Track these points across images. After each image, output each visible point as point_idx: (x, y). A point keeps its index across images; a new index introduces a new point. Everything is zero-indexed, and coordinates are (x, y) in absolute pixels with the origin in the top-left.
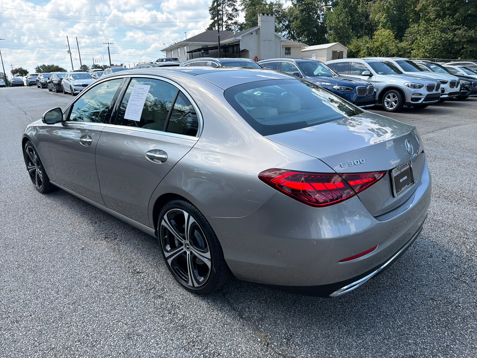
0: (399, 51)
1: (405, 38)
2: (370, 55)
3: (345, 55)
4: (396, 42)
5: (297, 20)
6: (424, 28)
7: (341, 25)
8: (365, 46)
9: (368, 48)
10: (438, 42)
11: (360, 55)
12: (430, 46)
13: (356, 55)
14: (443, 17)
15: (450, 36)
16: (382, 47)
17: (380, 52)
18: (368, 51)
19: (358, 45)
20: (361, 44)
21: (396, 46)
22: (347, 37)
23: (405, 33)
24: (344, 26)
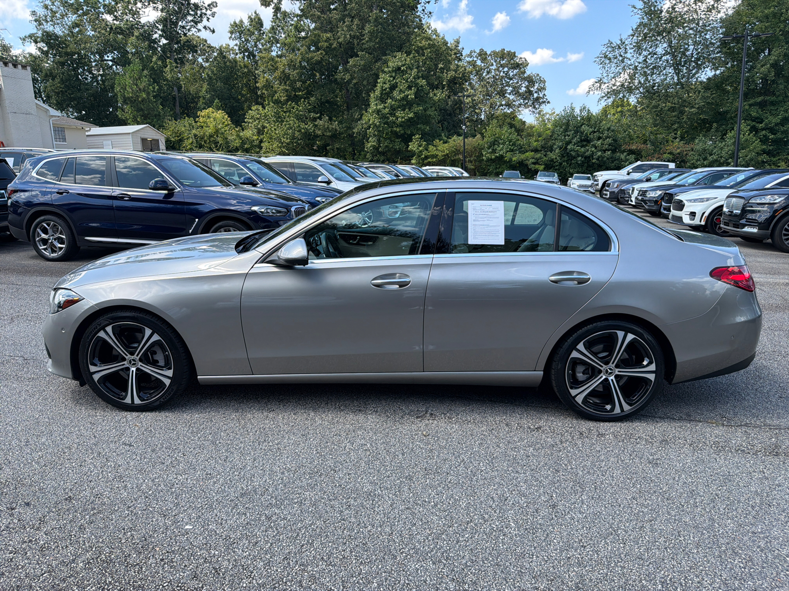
0: (243, 143)
1: (247, 124)
2: (200, 147)
3: (162, 146)
4: (237, 130)
5: (53, 79)
6: (275, 113)
7: (144, 96)
8: (190, 134)
9: (195, 135)
10: (297, 134)
11: (184, 147)
12: (287, 139)
13: (178, 146)
14: (295, 99)
15: (310, 126)
16: (217, 136)
17: (216, 143)
18: (197, 141)
19: (178, 131)
20: (183, 129)
21: (238, 136)
22: (156, 116)
23: (246, 118)
24: (148, 98)
